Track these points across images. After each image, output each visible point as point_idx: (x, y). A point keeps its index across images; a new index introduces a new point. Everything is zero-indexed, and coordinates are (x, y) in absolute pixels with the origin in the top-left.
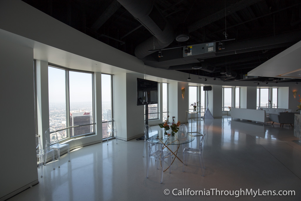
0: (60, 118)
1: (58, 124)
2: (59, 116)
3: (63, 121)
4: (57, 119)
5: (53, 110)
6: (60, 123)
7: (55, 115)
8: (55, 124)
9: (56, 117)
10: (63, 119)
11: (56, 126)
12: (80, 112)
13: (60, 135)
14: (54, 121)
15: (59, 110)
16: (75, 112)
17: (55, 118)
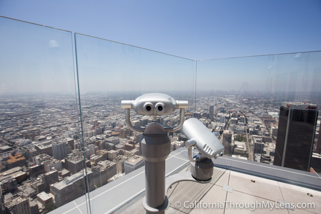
0: (267, 108)
1: (264, 114)
2: (266, 106)
3: (270, 111)
4: (263, 109)
5: (260, 99)
6: (266, 114)
7: (262, 105)
8: (261, 114)
9: (262, 106)
10: (269, 109)
11: (262, 115)
12: (301, 104)
13: (265, 126)
14: (261, 110)
15: (267, 99)
16: (294, 104)
17: (262, 108)
